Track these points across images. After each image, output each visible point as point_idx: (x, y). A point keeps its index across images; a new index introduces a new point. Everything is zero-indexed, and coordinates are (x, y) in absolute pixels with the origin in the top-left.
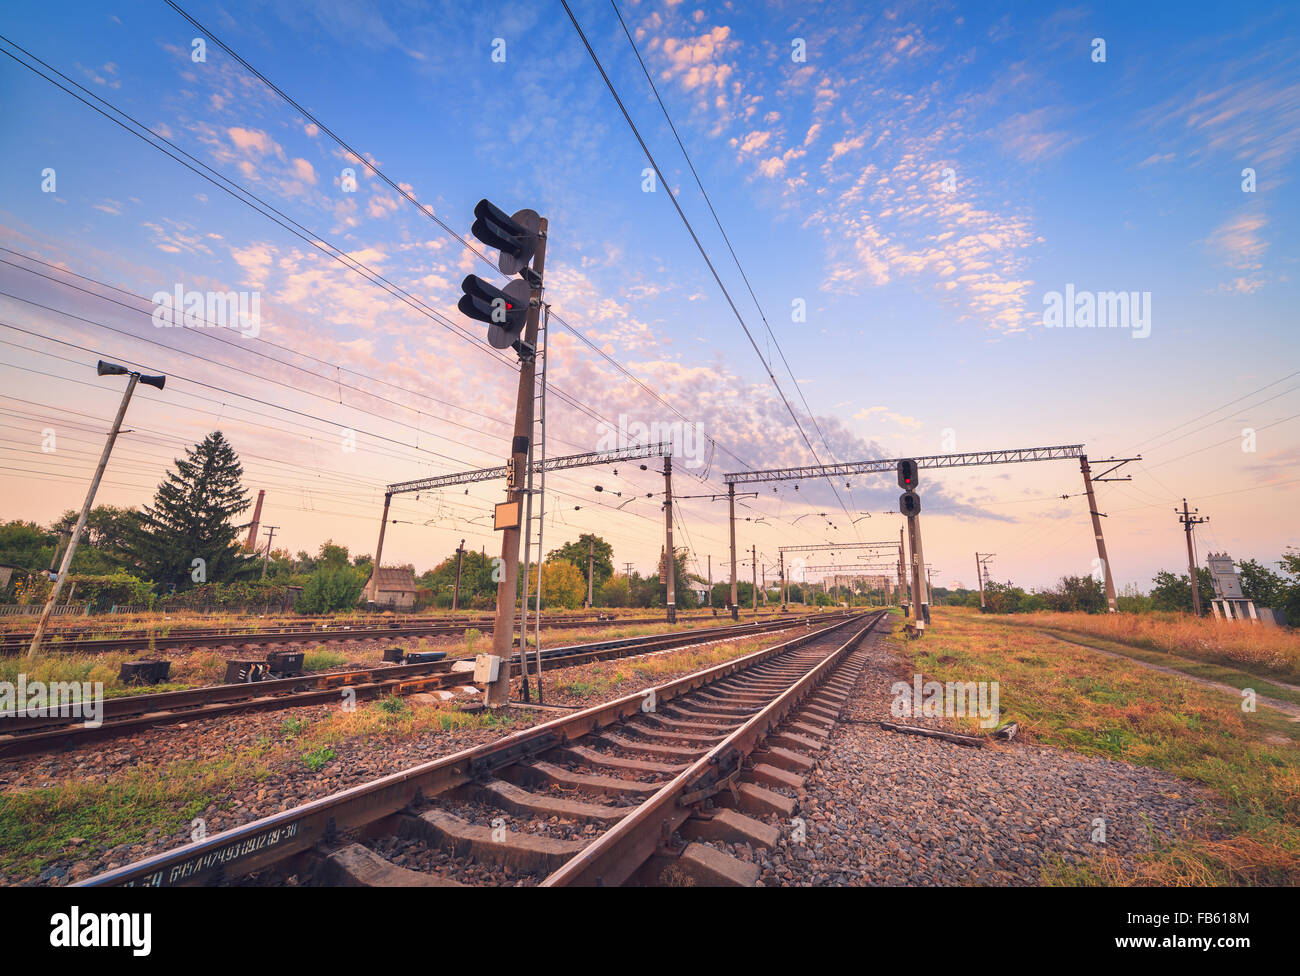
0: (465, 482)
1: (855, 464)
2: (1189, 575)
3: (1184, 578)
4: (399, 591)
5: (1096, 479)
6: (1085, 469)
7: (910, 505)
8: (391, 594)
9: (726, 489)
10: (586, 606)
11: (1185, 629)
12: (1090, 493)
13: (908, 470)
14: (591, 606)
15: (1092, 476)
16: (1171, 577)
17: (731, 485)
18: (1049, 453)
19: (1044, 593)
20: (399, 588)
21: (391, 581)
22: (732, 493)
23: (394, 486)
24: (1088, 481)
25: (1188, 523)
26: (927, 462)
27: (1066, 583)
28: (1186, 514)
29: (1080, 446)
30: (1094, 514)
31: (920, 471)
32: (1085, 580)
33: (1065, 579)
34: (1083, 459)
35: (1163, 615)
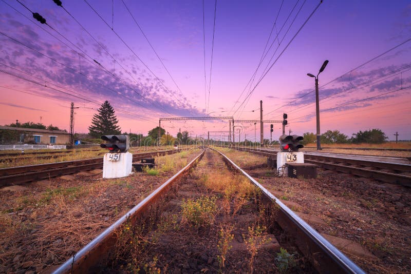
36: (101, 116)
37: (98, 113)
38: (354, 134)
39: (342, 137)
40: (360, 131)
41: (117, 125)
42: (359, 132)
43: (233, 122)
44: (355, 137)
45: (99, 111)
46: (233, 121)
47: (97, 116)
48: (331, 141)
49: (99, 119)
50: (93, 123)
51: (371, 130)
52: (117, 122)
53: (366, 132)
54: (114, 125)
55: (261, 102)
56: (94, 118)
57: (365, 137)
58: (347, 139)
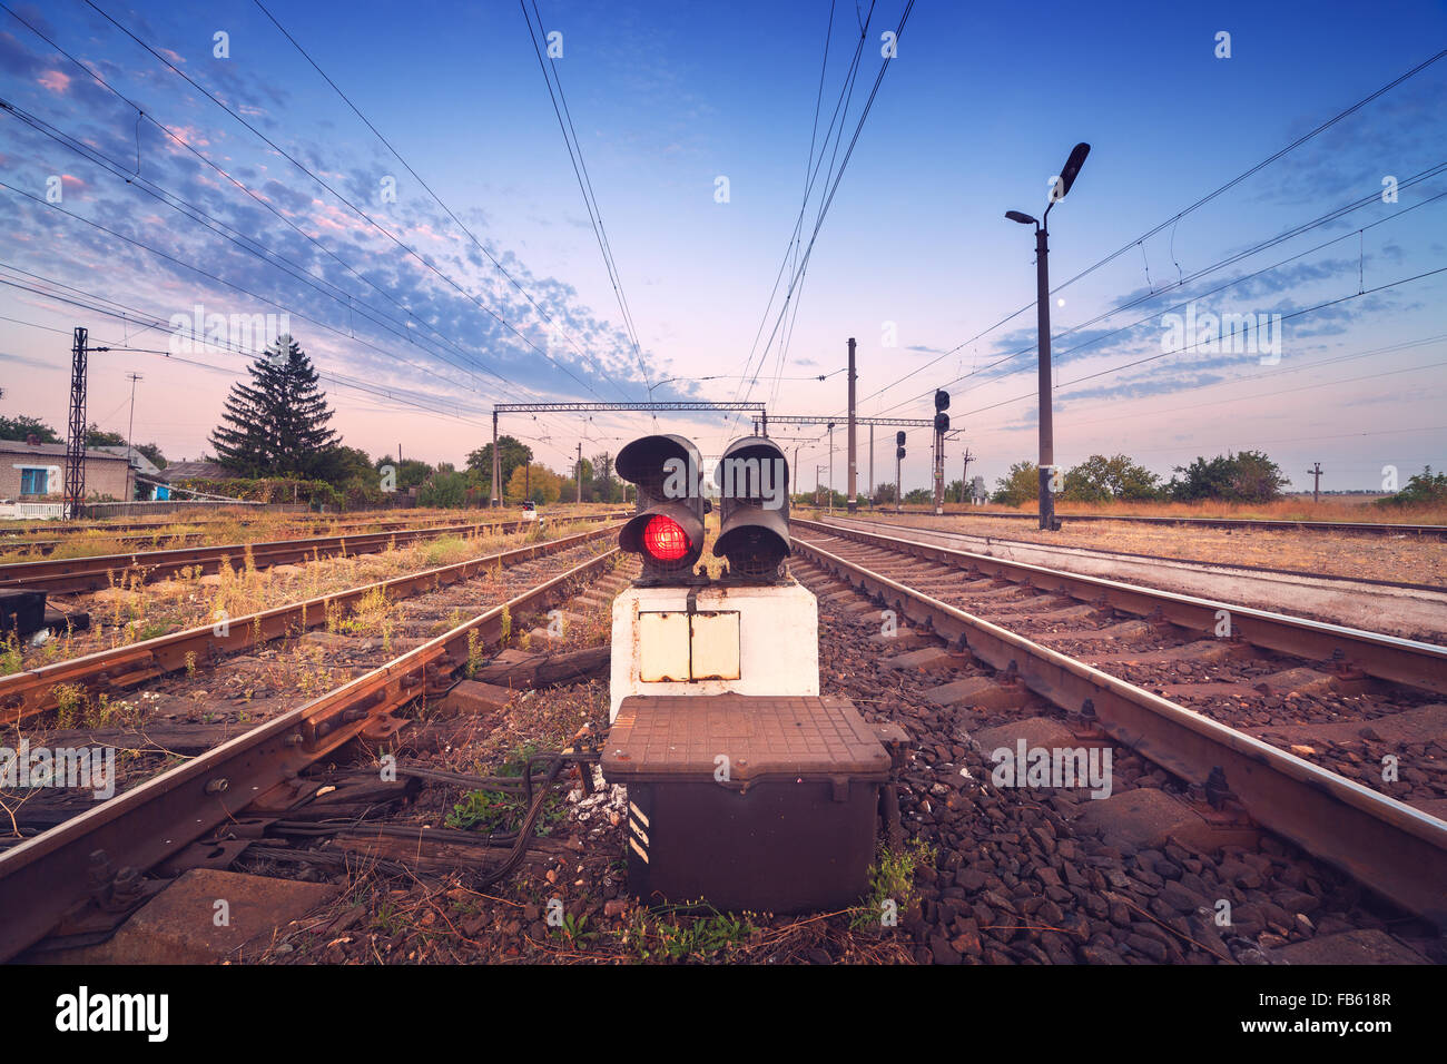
5: (946, 439)
36: (262, 390)
37: (249, 381)
38: (1179, 469)
39: (1140, 477)
40: (1201, 460)
41: (329, 425)
42: (1196, 462)
43: (765, 422)
44: (1182, 478)
45: (255, 373)
46: (764, 417)
47: (244, 392)
48: (1104, 493)
49: (252, 405)
50: (227, 417)
51: (1236, 456)
52: (327, 416)
53: (1219, 461)
54: (317, 427)
55: (852, 343)
56: (235, 400)
57: (1214, 479)
58: (1156, 485)
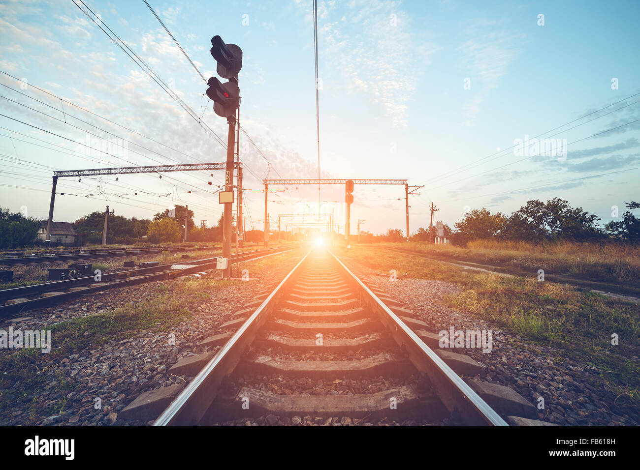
0: (116, 174)
1: (323, 180)
2: (428, 229)
3: (427, 230)
4: (63, 235)
5: (410, 193)
6: (407, 189)
7: (349, 199)
8: (57, 236)
9: (264, 187)
10: (183, 241)
11: (429, 247)
12: (407, 198)
13: (350, 185)
14: (186, 241)
15: (409, 192)
16: (423, 229)
17: (267, 185)
18: (396, 182)
19: (381, 235)
20: (63, 233)
21: (57, 229)
22: (267, 189)
23: (60, 172)
24: (407, 193)
25: (433, 210)
26: (357, 181)
27: (390, 232)
28: (432, 207)
29: (406, 180)
30: (407, 206)
31: (354, 185)
32: (396, 231)
33: (389, 230)
34: (407, 185)
35: (423, 242)
